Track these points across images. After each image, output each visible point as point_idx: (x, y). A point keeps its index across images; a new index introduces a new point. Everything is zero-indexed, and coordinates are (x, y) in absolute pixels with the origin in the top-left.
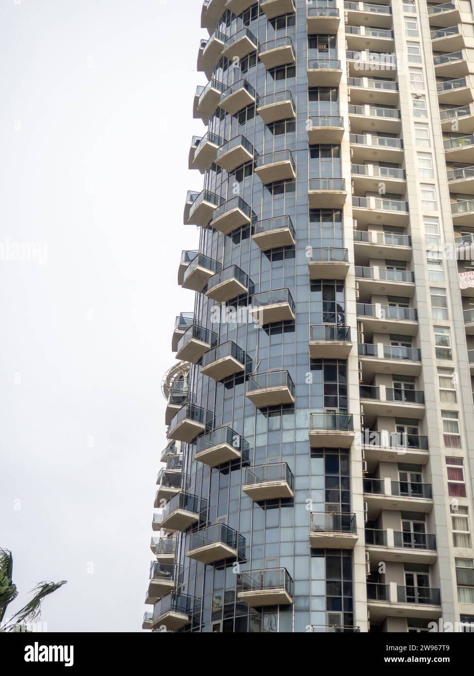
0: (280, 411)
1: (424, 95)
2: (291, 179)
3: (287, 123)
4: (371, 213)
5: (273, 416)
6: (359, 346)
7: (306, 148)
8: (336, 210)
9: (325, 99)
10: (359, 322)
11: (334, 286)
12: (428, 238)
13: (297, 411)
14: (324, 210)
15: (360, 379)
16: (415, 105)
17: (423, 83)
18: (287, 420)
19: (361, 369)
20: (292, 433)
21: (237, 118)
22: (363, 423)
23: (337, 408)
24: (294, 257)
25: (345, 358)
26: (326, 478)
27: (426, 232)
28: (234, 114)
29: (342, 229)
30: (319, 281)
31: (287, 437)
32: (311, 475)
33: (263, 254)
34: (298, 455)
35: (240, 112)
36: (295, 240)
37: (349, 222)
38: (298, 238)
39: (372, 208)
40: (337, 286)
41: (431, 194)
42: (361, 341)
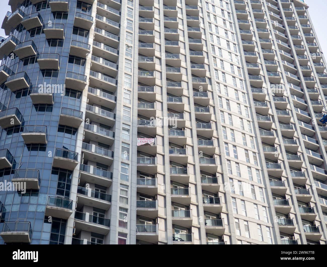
0: (30, 193)
1: (132, 47)
2: (56, 70)
3: (58, 41)
4: (97, 97)
5: (25, 196)
6: (81, 165)
7: (67, 56)
8: (79, 92)
9: (82, 35)
10: (82, 152)
11: (72, 130)
12: (124, 117)
13: (40, 195)
14: (72, 90)
15: (78, 182)
16: (126, 50)
17: (132, 41)
18: (33, 199)
19: (80, 177)
20: (35, 206)
21: (30, 32)
22: (76, 207)
23: (63, 196)
24: (52, 111)
25: (72, 170)
26: (51, 234)
27: (124, 114)
28: (28, 30)
29: (81, 102)
30: (64, 126)
31: (32, 208)
32: (43, 232)
33: (34, 106)
34: (37, 219)
35: (32, 29)
36: (53, 102)
37: (85, 99)
38: (55, 102)
39: (97, 95)
40: (73, 131)
41: (128, 95)
42: (82, 163)
